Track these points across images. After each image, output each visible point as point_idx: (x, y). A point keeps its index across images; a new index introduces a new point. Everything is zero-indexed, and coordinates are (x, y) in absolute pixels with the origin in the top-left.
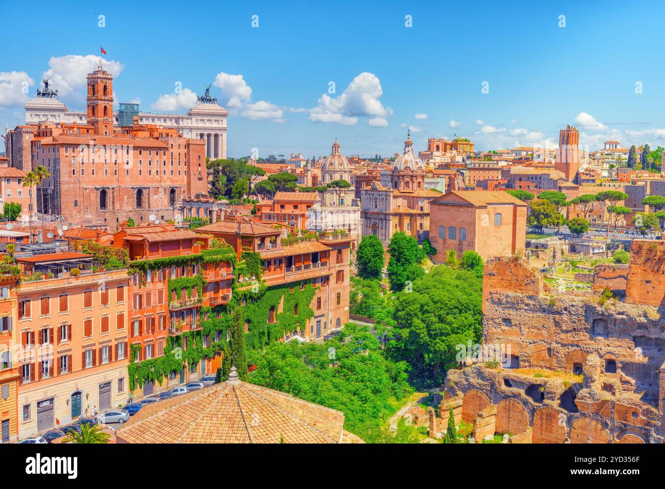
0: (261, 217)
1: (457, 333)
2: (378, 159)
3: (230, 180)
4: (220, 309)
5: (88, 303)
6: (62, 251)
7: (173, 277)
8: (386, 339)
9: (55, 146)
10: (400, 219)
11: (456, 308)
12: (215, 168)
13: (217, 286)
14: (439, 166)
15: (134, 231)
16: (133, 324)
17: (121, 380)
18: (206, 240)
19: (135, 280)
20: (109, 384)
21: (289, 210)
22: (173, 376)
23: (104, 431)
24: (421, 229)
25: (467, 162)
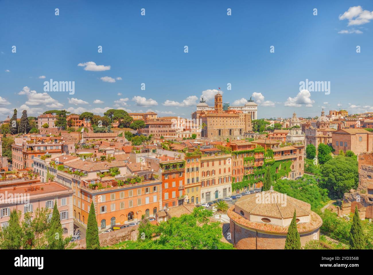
0: (269, 138)
1: (347, 180)
2: (309, 118)
3: (259, 126)
4: (260, 167)
5: (220, 164)
6: (212, 148)
7: (245, 157)
8: (319, 180)
9: (206, 117)
10: (320, 139)
11: (347, 171)
12: (254, 122)
13: (259, 160)
14: (334, 120)
15: (233, 142)
16: (233, 171)
17: (229, 188)
18: (255, 145)
19: (234, 157)
20: (226, 189)
21: (279, 136)
22: (245, 188)
23: (226, 203)
24: (329, 142)
25: (346, 118)
